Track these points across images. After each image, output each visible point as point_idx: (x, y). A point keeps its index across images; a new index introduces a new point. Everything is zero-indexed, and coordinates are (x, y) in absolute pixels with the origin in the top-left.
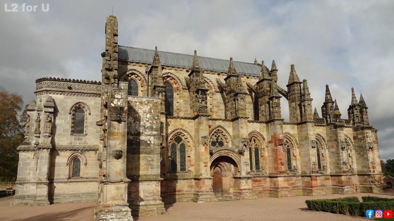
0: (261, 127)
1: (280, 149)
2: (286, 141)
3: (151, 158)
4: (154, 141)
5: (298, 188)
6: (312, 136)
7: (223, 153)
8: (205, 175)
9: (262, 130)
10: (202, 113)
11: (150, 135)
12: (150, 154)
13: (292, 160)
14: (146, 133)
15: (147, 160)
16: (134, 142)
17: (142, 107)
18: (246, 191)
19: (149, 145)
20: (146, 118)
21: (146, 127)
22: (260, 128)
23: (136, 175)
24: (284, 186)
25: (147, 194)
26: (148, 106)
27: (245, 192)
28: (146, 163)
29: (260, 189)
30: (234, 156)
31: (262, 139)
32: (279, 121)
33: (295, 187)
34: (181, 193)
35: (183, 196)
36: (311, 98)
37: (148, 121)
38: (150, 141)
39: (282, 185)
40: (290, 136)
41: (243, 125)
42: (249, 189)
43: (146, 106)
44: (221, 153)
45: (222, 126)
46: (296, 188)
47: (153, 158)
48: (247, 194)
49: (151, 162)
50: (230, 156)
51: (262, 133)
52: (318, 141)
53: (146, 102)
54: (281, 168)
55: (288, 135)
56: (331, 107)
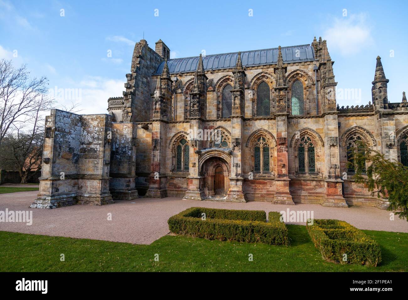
0: (270, 124)
1: (282, 148)
2: (308, 138)
3: (97, 162)
4: (99, 149)
5: (318, 195)
6: (333, 131)
7: (214, 154)
8: (193, 175)
9: (271, 127)
10: (193, 116)
11: (97, 144)
12: (96, 158)
13: (316, 161)
14: (94, 142)
15: (94, 163)
16: (86, 150)
17: (93, 123)
18: (235, 193)
19: (96, 151)
20: (95, 131)
21: (95, 138)
22: (269, 126)
23: (86, 174)
24: (284, 191)
25: (92, 189)
26: (97, 122)
27: (232, 194)
28: (93, 165)
29: (263, 193)
30: (225, 157)
31: (271, 138)
32: (282, 117)
33: (314, 193)
34: (179, 189)
35: (181, 192)
36: (336, 81)
37: (96, 133)
38: (97, 149)
39: (281, 190)
40: (311, 132)
41: (235, 125)
42: (238, 191)
43: (95, 121)
44: (212, 154)
45: (223, 126)
46: (313, 195)
47: (98, 162)
48: (234, 196)
49: (97, 165)
50: (221, 157)
51: (270, 131)
52: (362, 135)
53: (95, 118)
54: (282, 170)
55: (309, 131)
56: (380, 87)
